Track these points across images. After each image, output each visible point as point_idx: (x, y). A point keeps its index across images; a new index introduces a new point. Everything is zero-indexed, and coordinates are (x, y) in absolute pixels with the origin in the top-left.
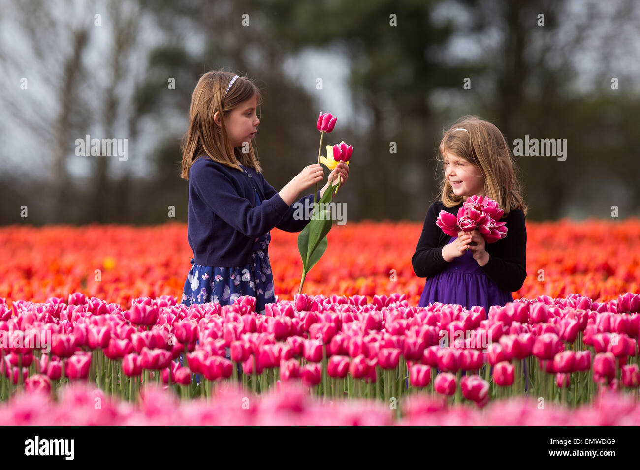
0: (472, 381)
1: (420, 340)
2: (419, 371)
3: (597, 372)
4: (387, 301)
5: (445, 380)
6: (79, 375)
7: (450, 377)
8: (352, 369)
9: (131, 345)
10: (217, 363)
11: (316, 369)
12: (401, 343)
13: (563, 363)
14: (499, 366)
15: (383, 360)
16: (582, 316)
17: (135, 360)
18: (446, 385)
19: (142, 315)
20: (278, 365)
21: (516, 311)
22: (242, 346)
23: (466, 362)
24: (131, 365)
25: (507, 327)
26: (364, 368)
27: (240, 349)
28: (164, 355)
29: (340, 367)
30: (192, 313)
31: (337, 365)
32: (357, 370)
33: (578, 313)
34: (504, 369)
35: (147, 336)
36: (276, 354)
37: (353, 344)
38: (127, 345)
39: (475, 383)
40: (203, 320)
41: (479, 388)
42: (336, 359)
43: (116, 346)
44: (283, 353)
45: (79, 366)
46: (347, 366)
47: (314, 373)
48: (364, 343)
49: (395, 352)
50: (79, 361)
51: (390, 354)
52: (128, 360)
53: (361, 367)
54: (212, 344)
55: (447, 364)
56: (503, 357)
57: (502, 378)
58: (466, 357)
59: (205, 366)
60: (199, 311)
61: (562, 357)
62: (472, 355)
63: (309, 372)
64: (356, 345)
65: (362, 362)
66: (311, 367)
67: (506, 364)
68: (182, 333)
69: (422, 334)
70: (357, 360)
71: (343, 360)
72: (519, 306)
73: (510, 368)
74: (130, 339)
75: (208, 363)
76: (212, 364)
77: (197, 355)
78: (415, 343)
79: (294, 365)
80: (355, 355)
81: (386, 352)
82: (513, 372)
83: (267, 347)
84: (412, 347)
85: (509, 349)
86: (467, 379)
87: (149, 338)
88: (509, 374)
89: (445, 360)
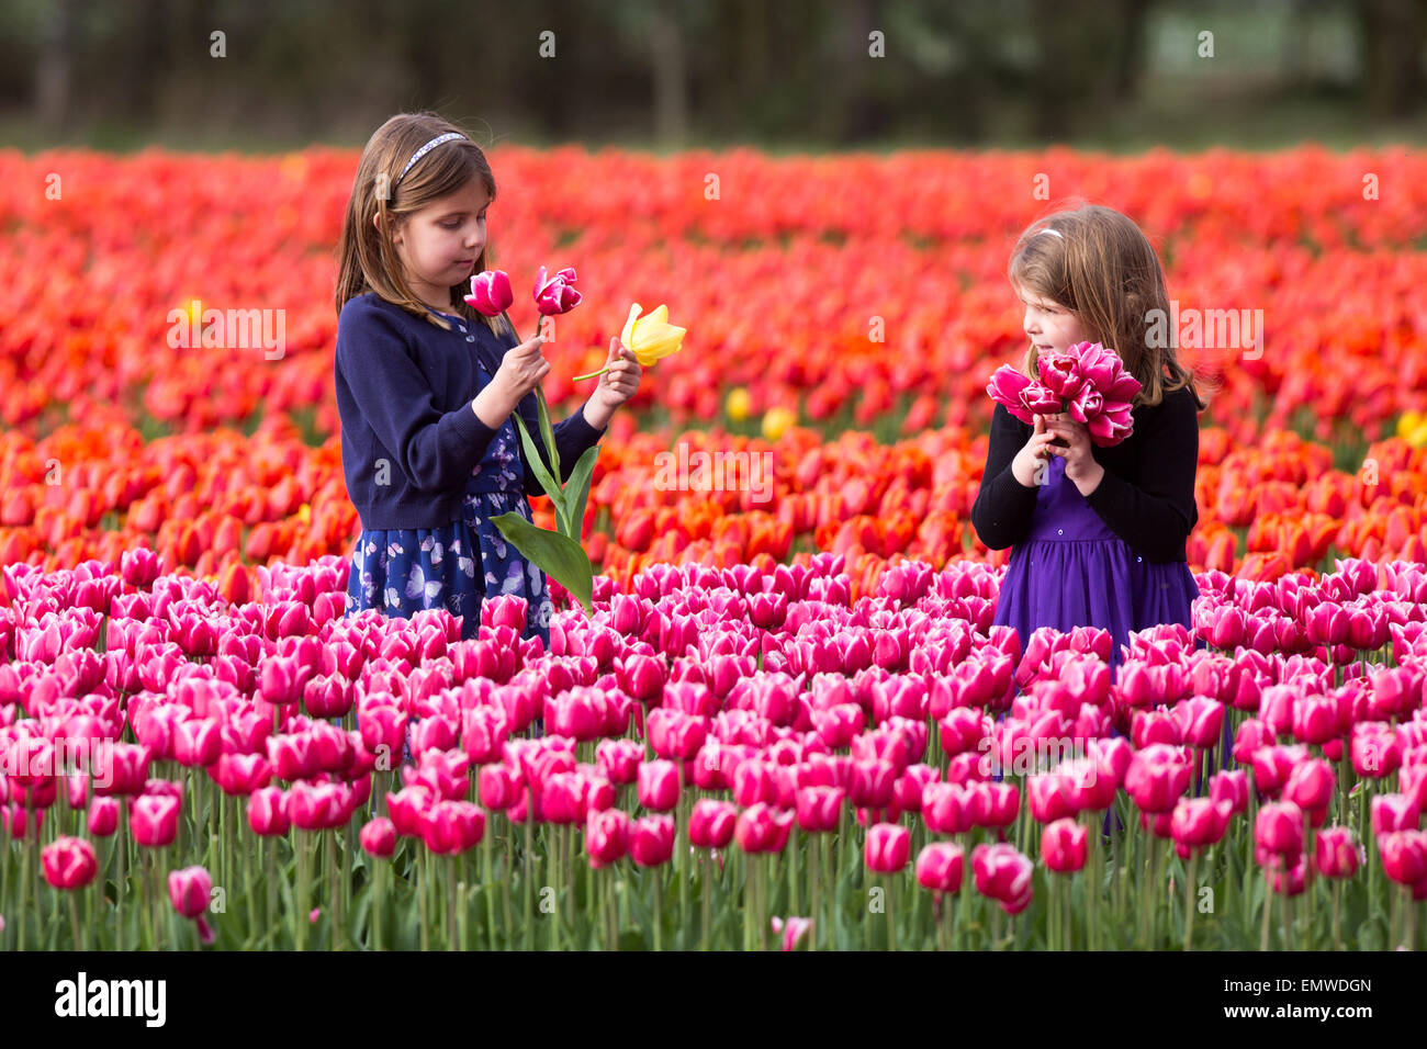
0: (995, 857)
1: (885, 765)
2: (884, 839)
3: (1264, 845)
4: (804, 577)
5: (939, 858)
6: (154, 839)
7: (950, 850)
8: (740, 832)
9: (267, 766)
10: (453, 817)
11: (663, 827)
12: (846, 773)
13: (1191, 825)
14: (1054, 829)
15: (807, 811)
16: (1227, 671)
17: (275, 801)
18: (942, 869)
19: (288, 682)
20: (582, 821)
21: (1087, 680)
22: (505, 776)
23: (983, 809)
24: (268, 813)
25: (1069, 722)
26: (765, 831)
27: (499, 781)
28: (338, 796)
29: (717, 826)
30: (392, 642)
31: (711, 819)
32: (751, 834)
33: (1219, 665)
34: (1065, 836)
35: (300, 744)
36: (578, 796)
37: (743, 775)
38: (258, 766)
39: (1003, 861)
40: (417, 674)
41: (1010, 872)
42: (708, 805)
43: (233, 769)
44: (592, 794)
45: (155, 820)
46: (730, 823)
47: (659, 837)
48: (765, 774)
49: (832, 794)
50: (155, 809)
51: (821, 800)
52: (259, 799)
53: (759, 829)
54: (439, 763)
55: (943, 821)
56: (1061, 806)
57: (1060, 855)
58: (983, 798)
59: (427, 822)
60: (405, 639)
61: (1189, 812)
62: (995, 795)
63: (647, 834)
64: (749, 778)
65: (762, 817)
66: (651, 824)
67: (1068, 823)
68: (374, 733)
69: (888, 750)
70: (752, 813)
71: (721, 810)
72: (1094, 668)
73: (1077, 834)
74: (264, 751)
75: (432, 816)
76: (441, 819)
77: (408, 797)
78: (874, 772)
79: (617, 821)
80: (746, 802)
81: (811, 794)
82: (1083, 840)
83: (559, 779)
84: (868, 778)
85: (1077, 792)
86: (985, 852)
87: (305, 749)
88: (1076, 847)
89: (937, 813)
